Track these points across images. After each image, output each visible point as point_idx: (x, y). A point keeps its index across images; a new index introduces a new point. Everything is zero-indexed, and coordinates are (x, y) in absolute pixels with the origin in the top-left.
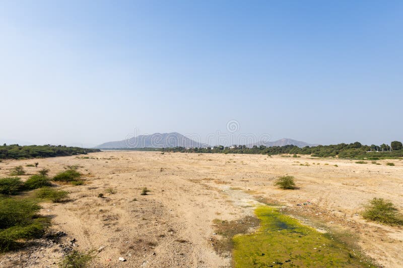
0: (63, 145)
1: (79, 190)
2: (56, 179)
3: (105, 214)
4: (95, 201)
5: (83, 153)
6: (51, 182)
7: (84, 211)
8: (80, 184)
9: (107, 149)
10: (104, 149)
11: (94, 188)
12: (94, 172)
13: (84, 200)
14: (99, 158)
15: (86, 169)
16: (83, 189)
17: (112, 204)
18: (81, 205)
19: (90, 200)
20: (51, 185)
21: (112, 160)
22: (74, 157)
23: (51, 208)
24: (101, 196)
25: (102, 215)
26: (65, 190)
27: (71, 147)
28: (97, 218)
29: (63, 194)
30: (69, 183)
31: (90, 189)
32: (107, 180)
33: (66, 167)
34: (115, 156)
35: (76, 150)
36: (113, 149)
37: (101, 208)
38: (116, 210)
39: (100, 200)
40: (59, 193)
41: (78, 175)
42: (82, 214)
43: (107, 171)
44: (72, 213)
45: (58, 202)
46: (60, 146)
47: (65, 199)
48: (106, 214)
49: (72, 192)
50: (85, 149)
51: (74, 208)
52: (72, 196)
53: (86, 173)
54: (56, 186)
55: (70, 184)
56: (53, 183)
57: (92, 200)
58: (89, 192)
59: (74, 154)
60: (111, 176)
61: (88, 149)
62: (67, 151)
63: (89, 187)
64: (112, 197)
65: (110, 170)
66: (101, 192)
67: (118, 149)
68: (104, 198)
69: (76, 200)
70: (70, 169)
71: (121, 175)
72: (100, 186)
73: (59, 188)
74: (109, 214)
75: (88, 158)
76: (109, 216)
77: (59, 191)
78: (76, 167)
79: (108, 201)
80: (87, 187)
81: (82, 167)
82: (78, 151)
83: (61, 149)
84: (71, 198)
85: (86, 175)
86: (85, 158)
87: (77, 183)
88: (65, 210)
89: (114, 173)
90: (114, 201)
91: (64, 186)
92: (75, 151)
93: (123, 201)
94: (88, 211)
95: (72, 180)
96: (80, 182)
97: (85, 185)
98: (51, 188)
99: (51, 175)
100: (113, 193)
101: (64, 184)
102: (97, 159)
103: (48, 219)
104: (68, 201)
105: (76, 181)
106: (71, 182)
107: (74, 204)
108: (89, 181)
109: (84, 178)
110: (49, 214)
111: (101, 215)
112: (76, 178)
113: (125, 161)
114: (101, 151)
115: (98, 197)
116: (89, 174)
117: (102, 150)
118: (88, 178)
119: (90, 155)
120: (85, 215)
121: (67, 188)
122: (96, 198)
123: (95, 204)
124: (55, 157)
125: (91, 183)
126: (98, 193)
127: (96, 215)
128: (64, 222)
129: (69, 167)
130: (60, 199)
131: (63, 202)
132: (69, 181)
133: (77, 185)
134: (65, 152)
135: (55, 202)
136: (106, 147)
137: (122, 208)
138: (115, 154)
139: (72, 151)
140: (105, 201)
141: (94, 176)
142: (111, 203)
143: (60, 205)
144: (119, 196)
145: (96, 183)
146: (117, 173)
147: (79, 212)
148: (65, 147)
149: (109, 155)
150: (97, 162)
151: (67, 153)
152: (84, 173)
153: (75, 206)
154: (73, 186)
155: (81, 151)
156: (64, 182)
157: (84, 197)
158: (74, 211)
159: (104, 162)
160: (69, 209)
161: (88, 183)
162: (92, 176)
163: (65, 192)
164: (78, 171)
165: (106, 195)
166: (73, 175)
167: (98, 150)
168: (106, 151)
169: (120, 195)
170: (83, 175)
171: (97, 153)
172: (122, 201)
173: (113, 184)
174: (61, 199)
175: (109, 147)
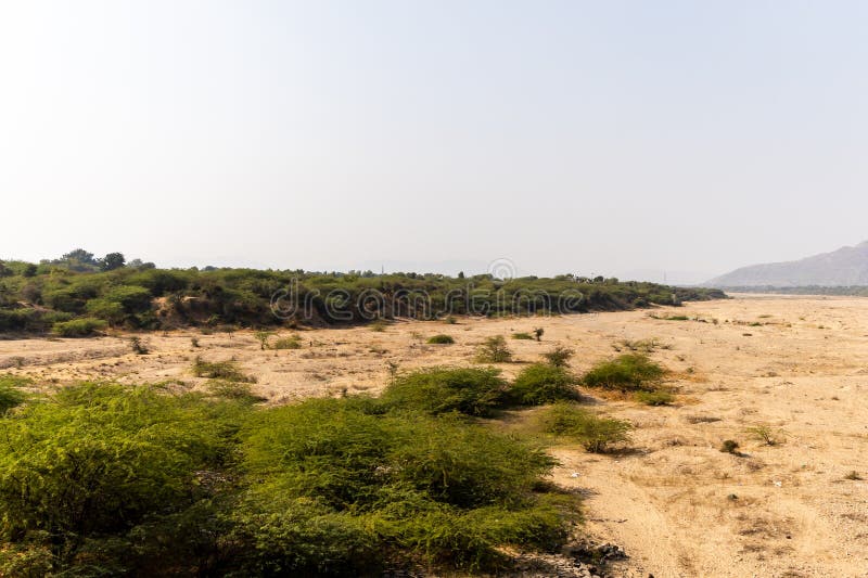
0: (607, 276)
1: (660, 420)
2: (592, 381)
3: (745, 511)
4: (711, 464)
5: (670, 303)
6: (580, 388)
7: (677, 490)
8: (663, 403)
9: (748, 290)
10: (736, 289)
11: (705, 420)
12: (706, 364)
13: (677, 456)
14: (721, 319)
15: (679, 353)
16: (672, 418)
17: (769, 483)
18: (666, 471)
19: (696, 460)
20: (577, 398)
21: (766, 328)
22: (640, 313)
23: (580, 467)
24: (731, 447)
25: (738, 515)
26: (618, 416)
27: (631, 284)
28: (721, 519)
29: (614, 429)
30: (629, 394)
31: (694, 421)
32: (751, 396)
33: (619, 345)
34: (778, 316)
35: (646, 291)
36: (771, 289)
37: (732, 489)
38: (783, 506)
39: (727, 462)
40: (603, 424)
41: (656, 372)
42: (672, 500)
43: (749, 365)
44: (641, 492)
45: (601, 451)
46: (600, 278)
47: (619, 445)
48: (752, 513)
49: (637, 426)
50: (675, 290)
51: (647, 476)
52: (639, 438)
53: (679, 367)
54: (591, 401)
55: (632, 399)
56: (584, 392)
57: (700, 459)
58: (690, 432)
59: (640, 305)
60: (762, 383)
61: (684, 291)
62: (620, 296)
63: (692, 413)
64: (768, 455)
65: (761, 362)
66: (732, 437)
67: (785, 290)
68: (740, 455)
69: (651, 451)
70: (630, 353)
71: (801, 381)
72: (725, 414)
73: (603, 408)
74: (761, 513)
75: (684, 319)
76: (759, 521)
77: (601, 417)
78: (650, 347)
79: (755, 468)
80: (685, 413)
81: (666, 348)
82: (653, 296)
83: (604, 289)
84: (635, 446)
85: (681, 375)
86: (674, 318)
87: (653, 397)
88: (619, 481)
89: (772, 375)
90: (776, 471)
91: (614, 404)
92: (643, 295)
93: (807, 475)
94: (691, 492)
95: (637, 388)
96: (663, 395)
97: (678, 406)
98: (580, 407)
99: (579, 367)
100: (772, 444)
101: (615, 399)
102: (715, 322)
103: (574, 499)
104: (627, 452)
105: (651, 391)
106: (636, 394)
107: (646, 464)
108: (690, 396)
109: (675, 384)
110: (576, 485)
111: (733, 513)
112: (651, 383)
113: (811, 335)
114: (724, 297)
115: (722, 451)
116: (690, 371)
117: (732, 294)
118: (685, 384)
119: (691, 308)
120: (683, 504)
121: (624, 410)
122: (715, 453)
123: (711, 473)
124: (586, 312)
125: (698, 401)
126: (721, 437)
127: (716, 512)
128: (618, 517)
129: (627, 345)
130: (605, 443)
131: (614, 453)
132: (630, 389)
133: (653, 404)
134: (615, 298)
135: (591, 450)
136: (745, 283)
137: (806, 499)
138: (778, 308)
139: (636, 295)
140: (744, 468)
141: (705, 381)
142: (764, 475)
143: (605, 463)
144: (792, 456)
145: (711, 404)
146: (785, 375)
147: (664, 492)
148: (615, 281)
149: (754, 311)
150: (715, 332)
151: (621, 301)
152: (671, 368)
153: (649, 471)
154: (642, 409)
155: (664, 296)
156: (616, 393)
157: (675, 444)
158: (648, 485)
159: (738, 333)
160: (632, 479)
161: (689, 402)
162: (698, 380)
163: (617, 423)
164: (656, 358)
165: (749, 448)
166: (639, 370)
167: (717, 295)
168: (744, 295)
169: (796, 452)
170: (668, 372)
171: (713, 303)
172: (803, 476)
173: (772, 413)
174: (609, 445)
175: (752, 284)
